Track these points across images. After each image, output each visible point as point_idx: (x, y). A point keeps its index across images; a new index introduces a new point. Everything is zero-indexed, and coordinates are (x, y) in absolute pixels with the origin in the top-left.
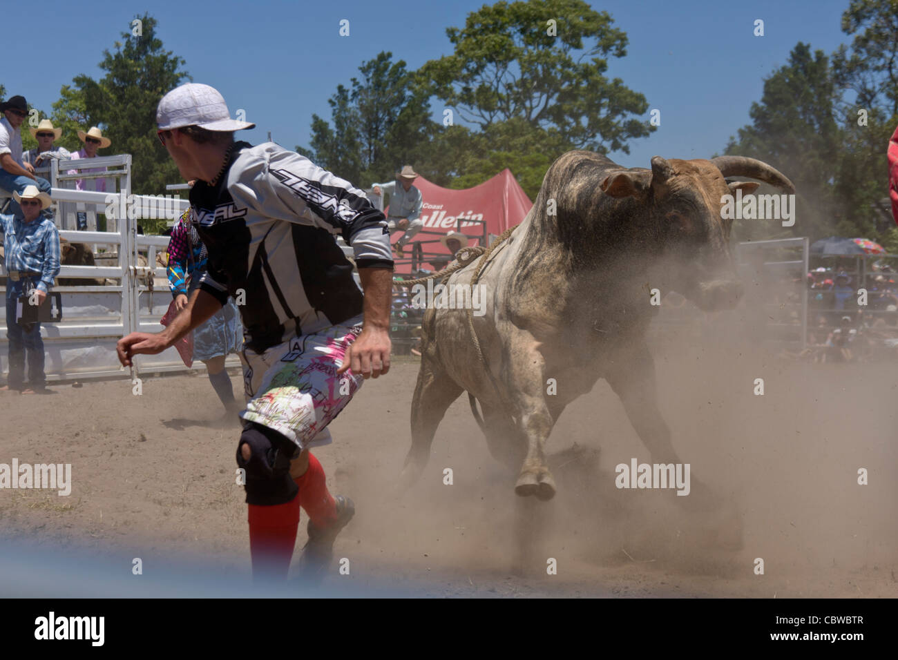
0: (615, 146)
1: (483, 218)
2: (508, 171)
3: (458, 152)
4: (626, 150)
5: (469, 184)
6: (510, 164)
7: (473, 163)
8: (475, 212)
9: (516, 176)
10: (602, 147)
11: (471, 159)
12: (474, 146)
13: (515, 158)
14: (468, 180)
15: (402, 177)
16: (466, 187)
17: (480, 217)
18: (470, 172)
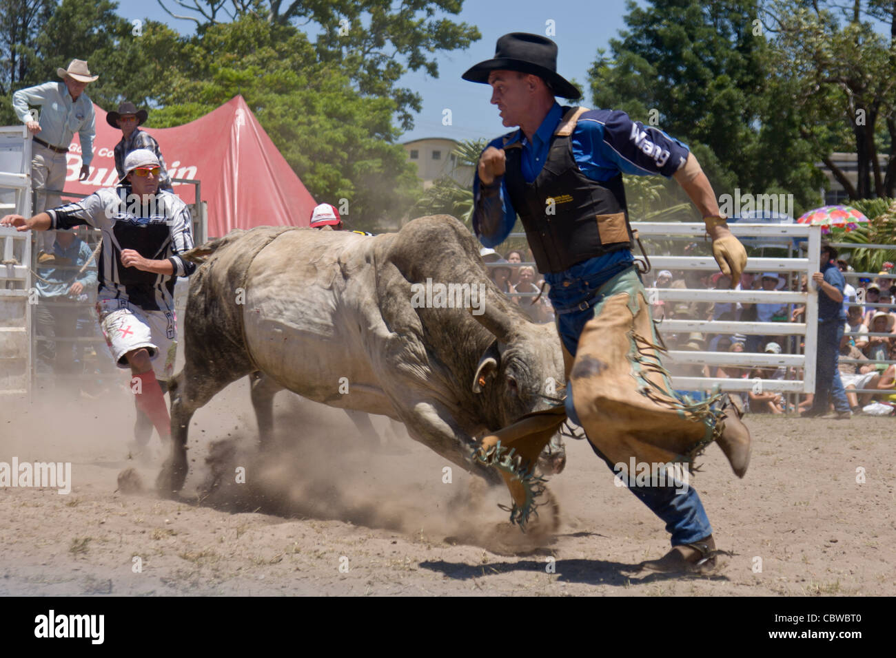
0: (416, 62)
1: (196, 176)
2: (240, 99)
3: (159, 68)
4: (433, 70)
5: (179, 120)
6: (243, 90)
7: (181, 86)
8: (185, 164)
9: (253, 108)
10: (394, 63)
11: (179, 81)
12: (185, 57)
13: (253, 80)
14: (178, 115)
15: (67, 76)
16: (174, 125)
17: (192, 172)
18: (179, 100)
